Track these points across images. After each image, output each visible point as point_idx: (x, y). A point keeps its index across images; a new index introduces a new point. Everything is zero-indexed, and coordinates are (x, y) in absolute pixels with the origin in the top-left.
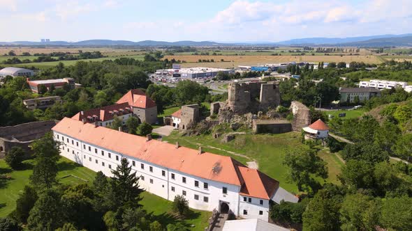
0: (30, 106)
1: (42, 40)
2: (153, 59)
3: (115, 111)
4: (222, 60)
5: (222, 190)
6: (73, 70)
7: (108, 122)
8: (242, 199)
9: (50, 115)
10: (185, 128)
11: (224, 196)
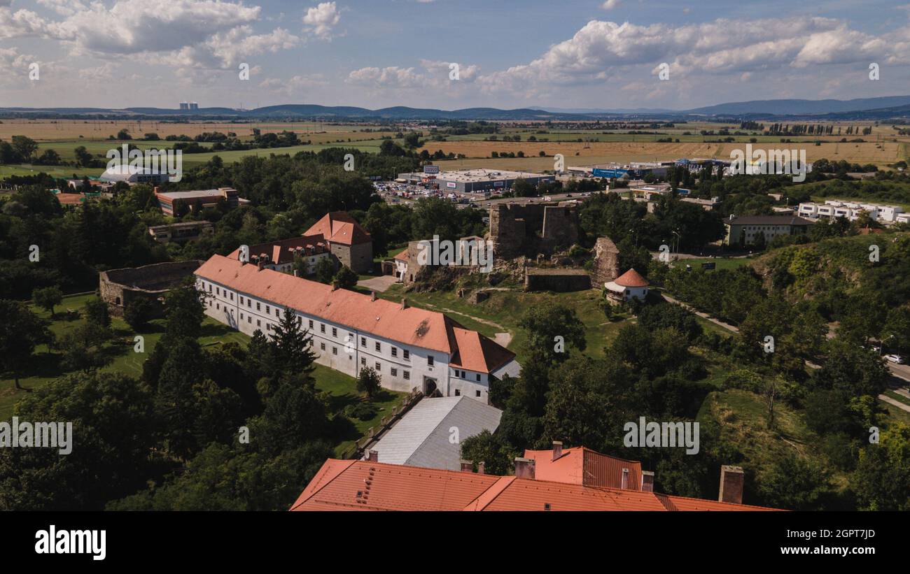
0: (161, 237)
1: (182, 105)
2: (398, 151)
3: (299, 248)
4: (542, 154)
5: (426, 361)
6: (238, 172)
7: (286, 266)
8: (453, 374)
9: (192, 253)
10: (414, 279)
11: (430, 369)
